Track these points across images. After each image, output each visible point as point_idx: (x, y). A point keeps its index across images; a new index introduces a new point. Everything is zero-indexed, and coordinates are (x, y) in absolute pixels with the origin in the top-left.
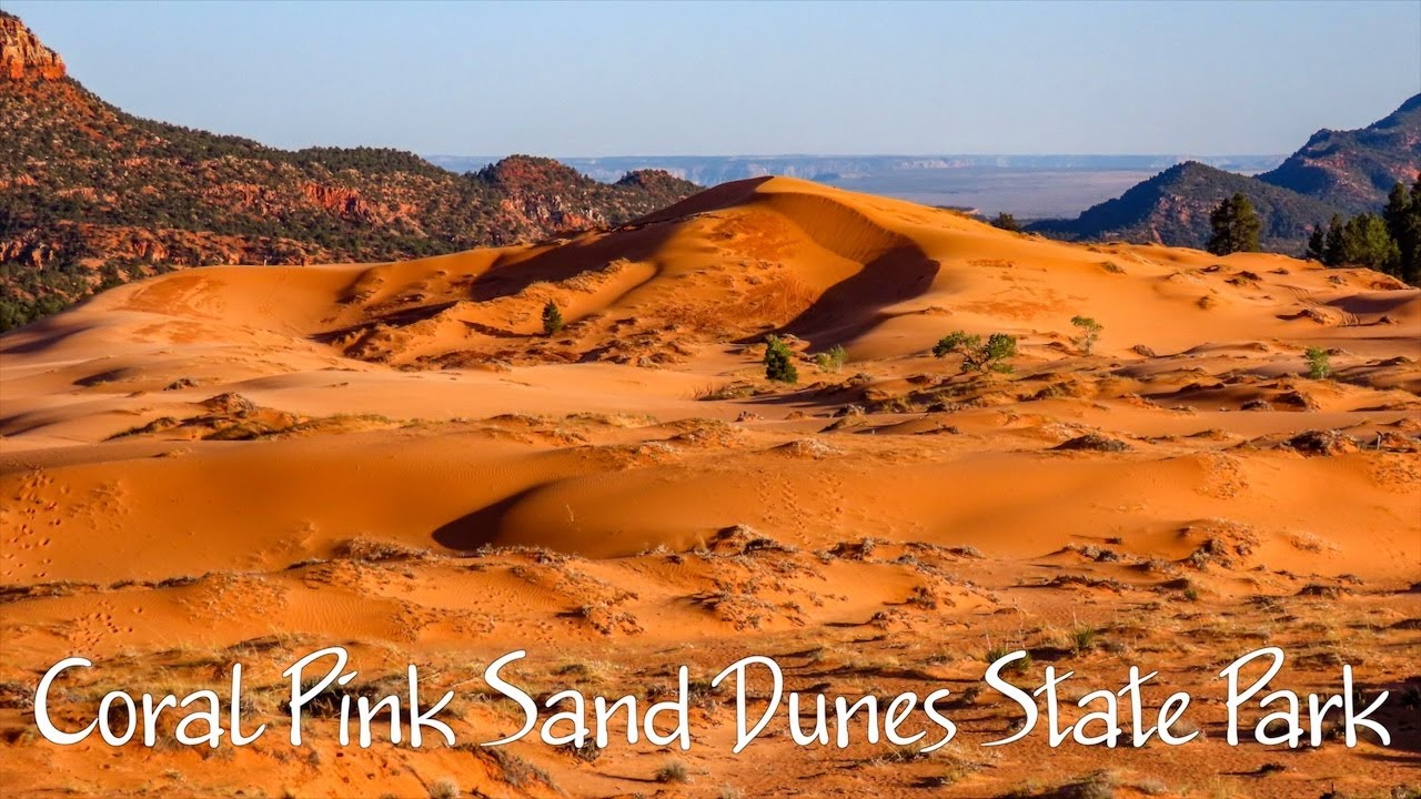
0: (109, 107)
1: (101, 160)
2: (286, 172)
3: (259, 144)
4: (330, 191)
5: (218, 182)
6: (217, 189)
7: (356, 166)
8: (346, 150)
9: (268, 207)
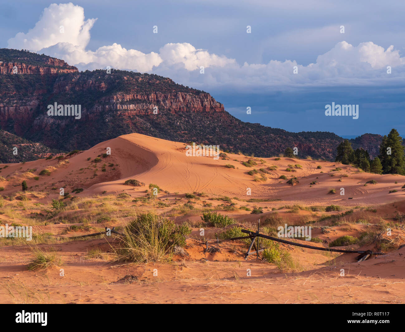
0: (237, 120)
1: (230, 136)
2: (290, 139)
3: (285, 131)
4: (303, 145)
5: (267, 142)
6: (266, 144)
7: (314, 137)
8: (313, 132)
9: (282, 150)
